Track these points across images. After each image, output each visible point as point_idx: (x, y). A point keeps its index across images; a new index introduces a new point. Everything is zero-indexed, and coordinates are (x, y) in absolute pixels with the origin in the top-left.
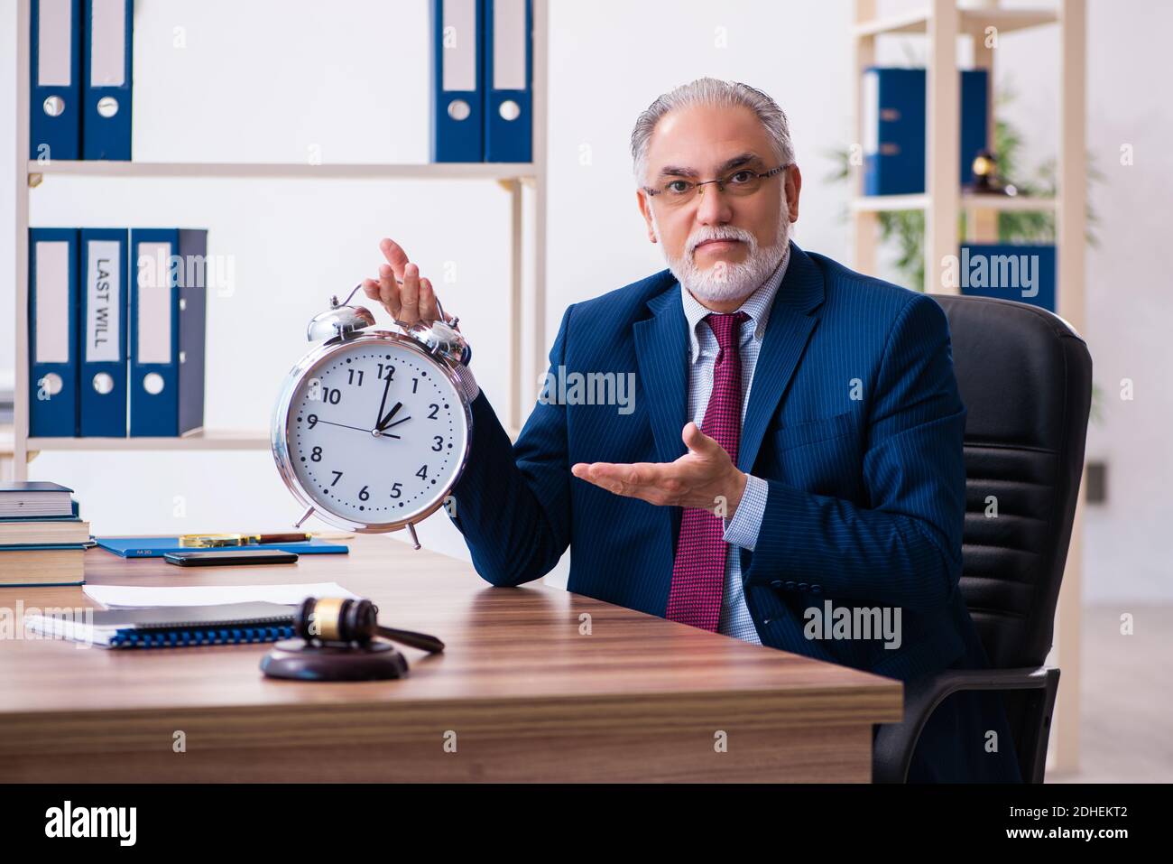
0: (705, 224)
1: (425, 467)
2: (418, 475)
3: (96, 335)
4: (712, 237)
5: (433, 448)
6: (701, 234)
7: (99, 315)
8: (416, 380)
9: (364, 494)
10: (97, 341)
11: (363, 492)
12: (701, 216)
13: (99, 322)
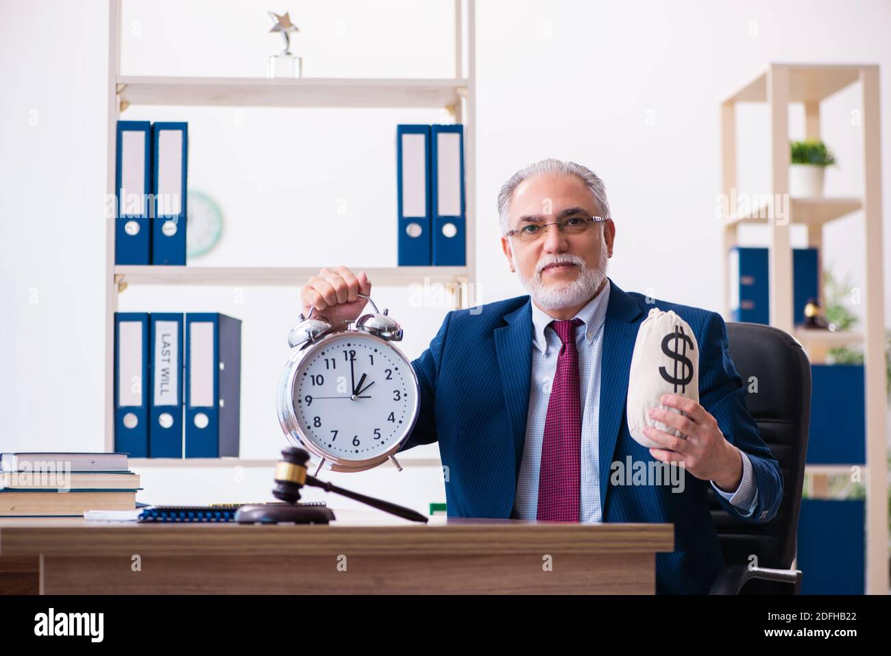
0: (549, 253)
1: (392, 414)
2: (389, 419)
3: (161, 387)
4: (555, 262)
5: (395, 399)
6: (546, 259)
7: (163, 373)
8: (371, 356)
9: (356, 441)
10: (162, 391)
11: (354, 440)
12: (546, 247)
13: (164, 378)
